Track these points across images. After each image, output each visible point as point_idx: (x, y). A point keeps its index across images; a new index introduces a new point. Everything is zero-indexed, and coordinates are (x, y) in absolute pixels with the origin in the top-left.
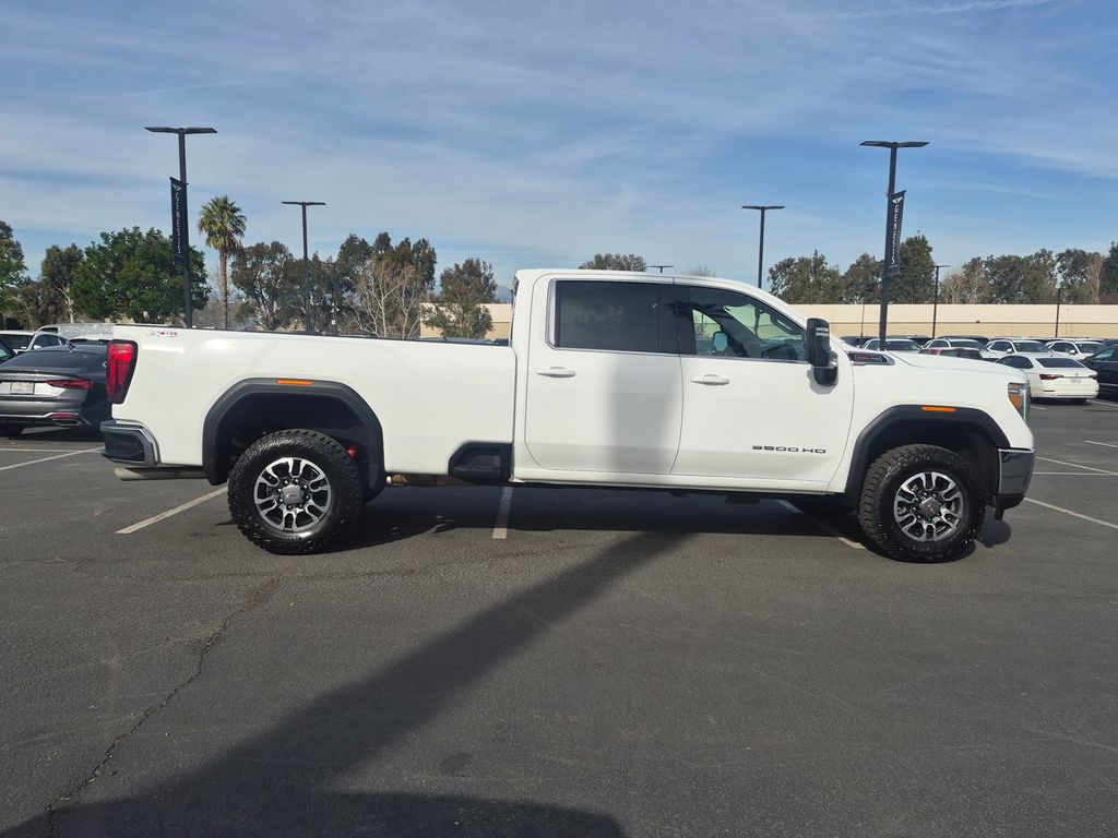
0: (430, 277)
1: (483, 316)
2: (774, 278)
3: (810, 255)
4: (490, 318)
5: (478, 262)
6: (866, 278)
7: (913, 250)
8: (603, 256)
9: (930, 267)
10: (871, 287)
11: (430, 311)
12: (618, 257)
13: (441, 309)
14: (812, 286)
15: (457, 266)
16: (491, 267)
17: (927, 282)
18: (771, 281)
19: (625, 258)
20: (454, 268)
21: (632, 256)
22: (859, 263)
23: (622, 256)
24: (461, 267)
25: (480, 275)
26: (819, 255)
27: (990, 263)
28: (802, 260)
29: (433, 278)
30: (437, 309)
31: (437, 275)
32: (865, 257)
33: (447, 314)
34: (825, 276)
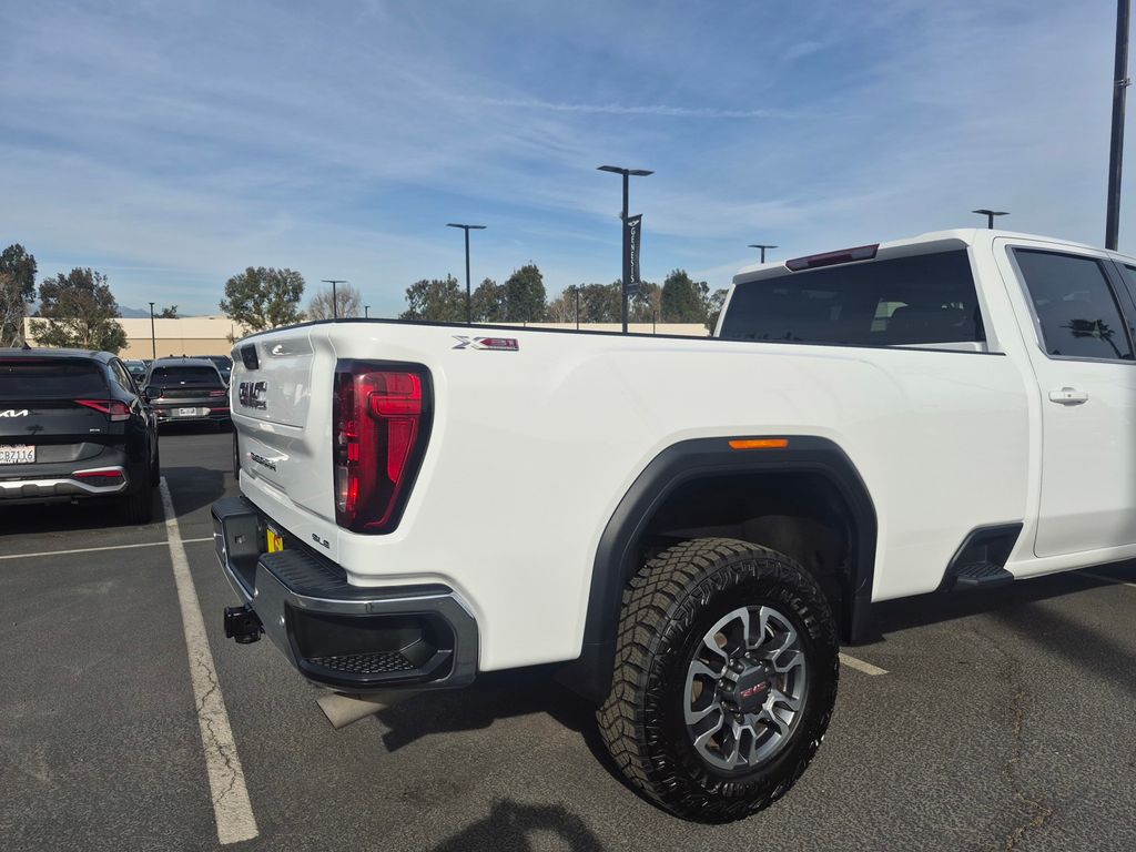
0: (29, 288)
1: (114, 332)
2: (411, 298)
3: (444, 279)
4: (123, 334)
5: (88, 273)
6: (489, 300)
7: (528, 277)
8: (256, 269)
9: (541, 292)
10: (494, 308)
11: (43, 326)
12: (272, 271)
13: (59, 324)
14: (447, 306)
15: (61, 277)
16: (105, 278)
17: (541, 305)
18: (409, 301)
19: (280, 272)
20: (57, 279)
21: (287, 271)
22: (483, 287)
23: (276, 271)
24: (67, 277)
25: (92, 287)
26: (452, 277)
27: (583, 290)
28: (435, 282)
29: (32, 290)
30: (52, 324)
31: (36, 286)
32: (487, 282)
33: (66, 330)
34: (459, 297)
